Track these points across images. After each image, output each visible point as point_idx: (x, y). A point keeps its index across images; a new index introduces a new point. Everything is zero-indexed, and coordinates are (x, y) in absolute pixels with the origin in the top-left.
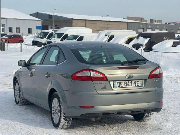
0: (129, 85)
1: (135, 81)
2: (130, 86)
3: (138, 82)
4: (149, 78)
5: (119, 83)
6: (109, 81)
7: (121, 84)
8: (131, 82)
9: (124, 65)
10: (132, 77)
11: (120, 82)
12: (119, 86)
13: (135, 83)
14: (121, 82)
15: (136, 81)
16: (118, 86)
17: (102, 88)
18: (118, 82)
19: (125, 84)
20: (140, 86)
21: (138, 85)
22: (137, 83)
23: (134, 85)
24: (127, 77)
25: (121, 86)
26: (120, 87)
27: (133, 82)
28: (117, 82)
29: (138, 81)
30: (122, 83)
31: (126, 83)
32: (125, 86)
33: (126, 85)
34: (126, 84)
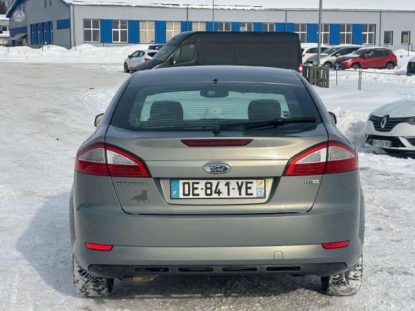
0: (219, 193)
1: (240, 182)
2: (221, 196)
3: (249, 185)
4: (284, 174)
5: (187, 186)
6: (158, 180)
7: (194, 189)
8: (227, 184)
9: (222, 133)
10: (226, 169)
11: (191, 182)
12: (187, 193)
13: (240, 188)
14: (193, 183)
15: (244, 181)
16: (184, 195)
17: (135, 198)
18: (184, 184)
19: (207, 188)
20: (255, 196)
21: (247, 194)
22: (247, 188)
23: (234, 194)
24: (208, 170)
25: (193, 195)
26: (191, 196)
27: (233, 184)
28: (181, 182)
29: (249, 181)
30: (195, 186)
31: (209, 186)
32: (207, 195)
33: (209, 192)
34: (211, 188)
